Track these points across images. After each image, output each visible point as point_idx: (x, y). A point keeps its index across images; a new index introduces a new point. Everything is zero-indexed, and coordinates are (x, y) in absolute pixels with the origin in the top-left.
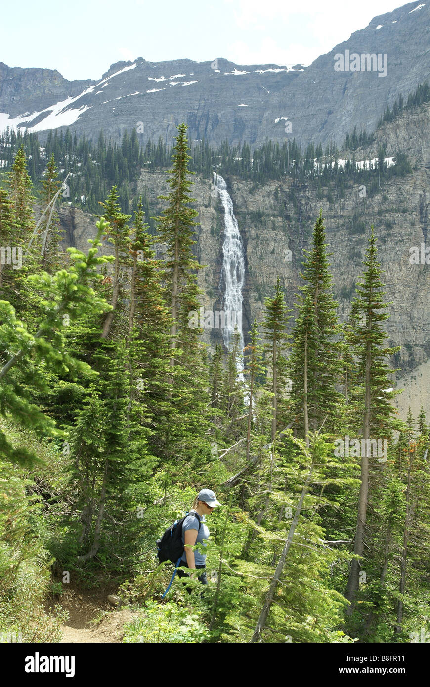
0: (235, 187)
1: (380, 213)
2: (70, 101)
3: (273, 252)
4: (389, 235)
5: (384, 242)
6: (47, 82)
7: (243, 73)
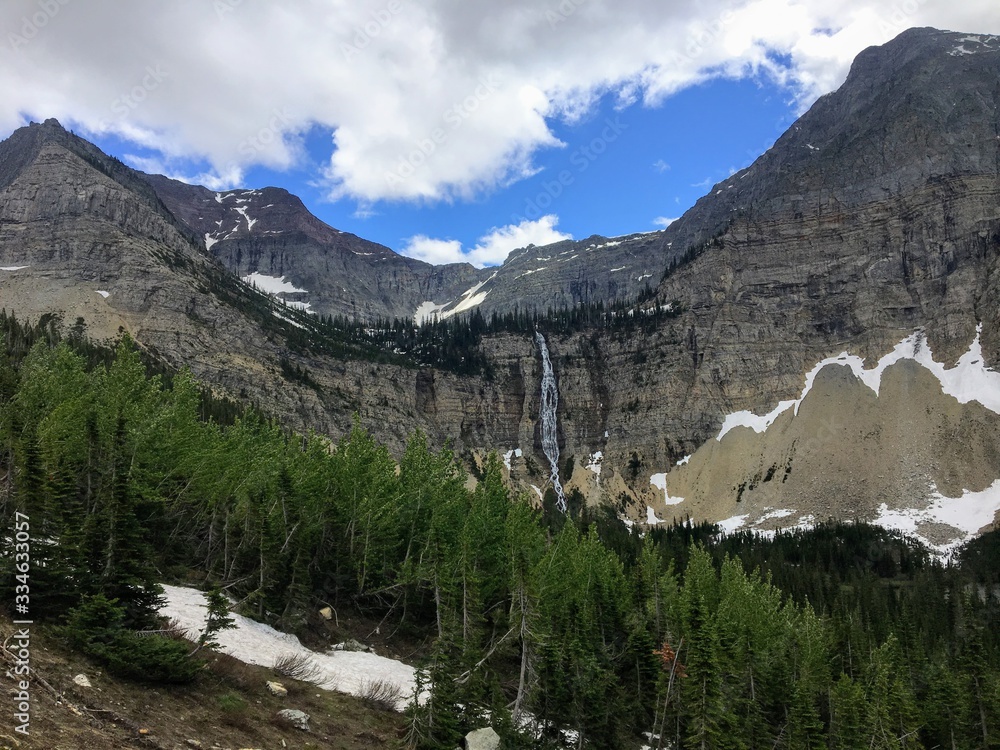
0: (550, 340)
1: (657, 346)
2: (480, 284)
3: (578, 383)
4: (663, 362)
5: (659, 367)
6: (462, 273)
7: (617, 243)
